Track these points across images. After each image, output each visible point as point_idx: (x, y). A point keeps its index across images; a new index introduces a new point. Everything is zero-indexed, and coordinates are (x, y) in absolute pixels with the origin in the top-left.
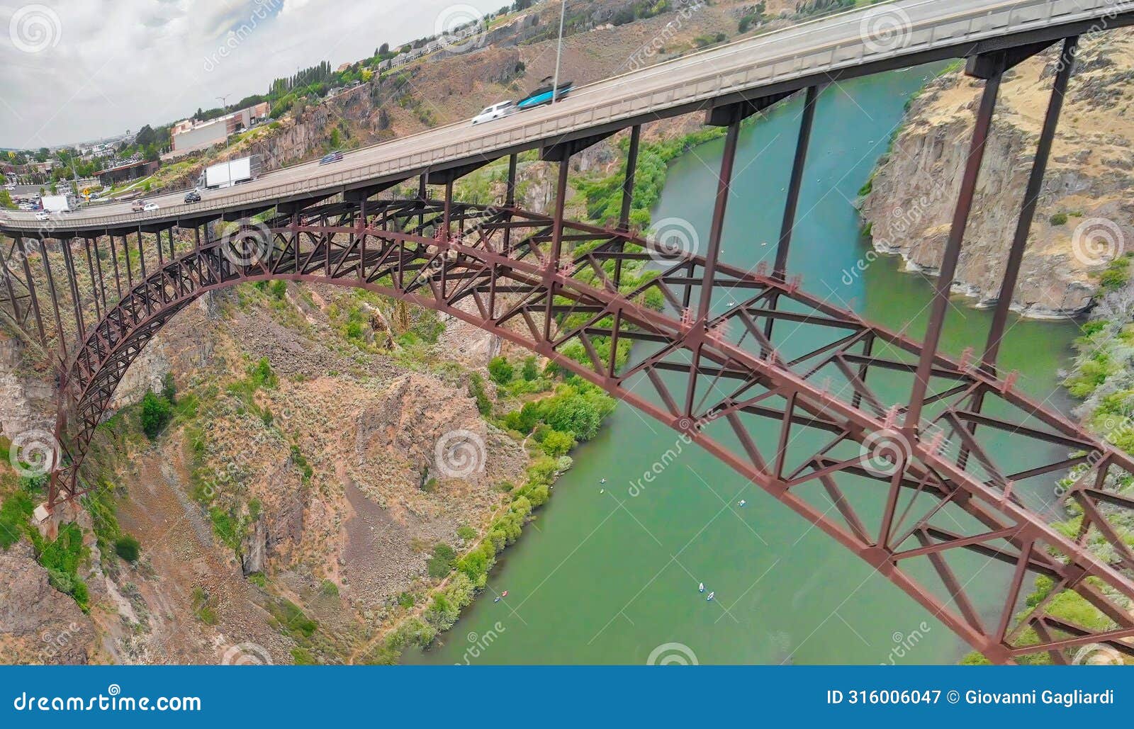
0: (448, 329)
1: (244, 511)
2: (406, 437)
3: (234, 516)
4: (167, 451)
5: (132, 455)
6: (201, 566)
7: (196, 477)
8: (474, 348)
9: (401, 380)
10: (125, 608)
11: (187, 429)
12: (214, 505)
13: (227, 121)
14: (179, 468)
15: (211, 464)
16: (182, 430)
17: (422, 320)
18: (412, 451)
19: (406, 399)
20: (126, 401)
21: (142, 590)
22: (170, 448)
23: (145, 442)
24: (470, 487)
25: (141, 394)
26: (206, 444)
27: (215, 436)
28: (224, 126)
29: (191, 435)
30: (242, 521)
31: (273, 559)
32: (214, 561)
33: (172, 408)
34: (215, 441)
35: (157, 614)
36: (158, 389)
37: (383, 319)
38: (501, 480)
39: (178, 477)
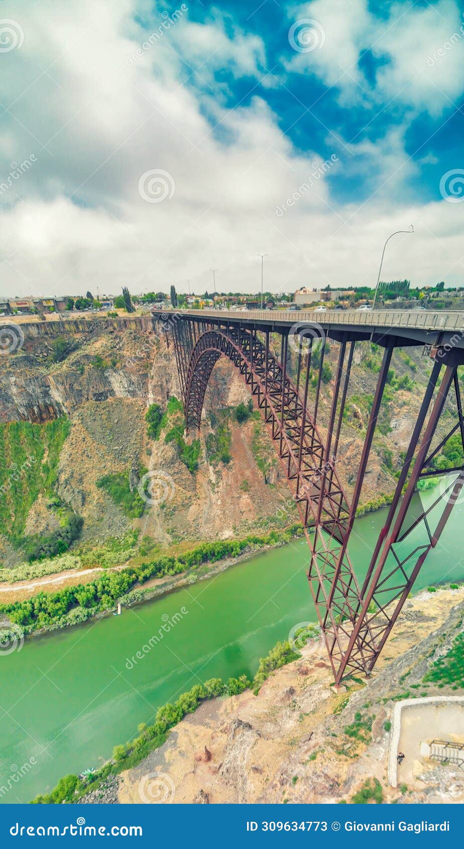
0: (394, 432)
1: (270, 461)
2: (346, 461)
3: (265, 461)
4: (245, 429)
5: (230, 425)
6: (248, 473)
7: (254, 442)
8: (402, 444)
9: (352, 439)
10: (213, 478)
11: (254, 424)
12: (259, 454)
13: (323, 294)
14: (248, 437)
15: (261, 440)
16: (252, 423)
17: (382, 423)
18: (348, 467)
19: (351, 447)
20: (232, 404)
21: (224, 473)
22: (246, 428)
23: (236, 422)
24: (368, 489)
25: (240, 403)
26: (260, 432)
27: (265, 430)
28: (320, 295)
29: (255, 426)
30: (268, 464)
31: (280, 483)
32: (254, 473)
33: (250, 413)
34: (264, 432)
35: (224, 482)
36: (246, 404)
37: (360, 414)
38: (381, 491)
39: (247, 440)
